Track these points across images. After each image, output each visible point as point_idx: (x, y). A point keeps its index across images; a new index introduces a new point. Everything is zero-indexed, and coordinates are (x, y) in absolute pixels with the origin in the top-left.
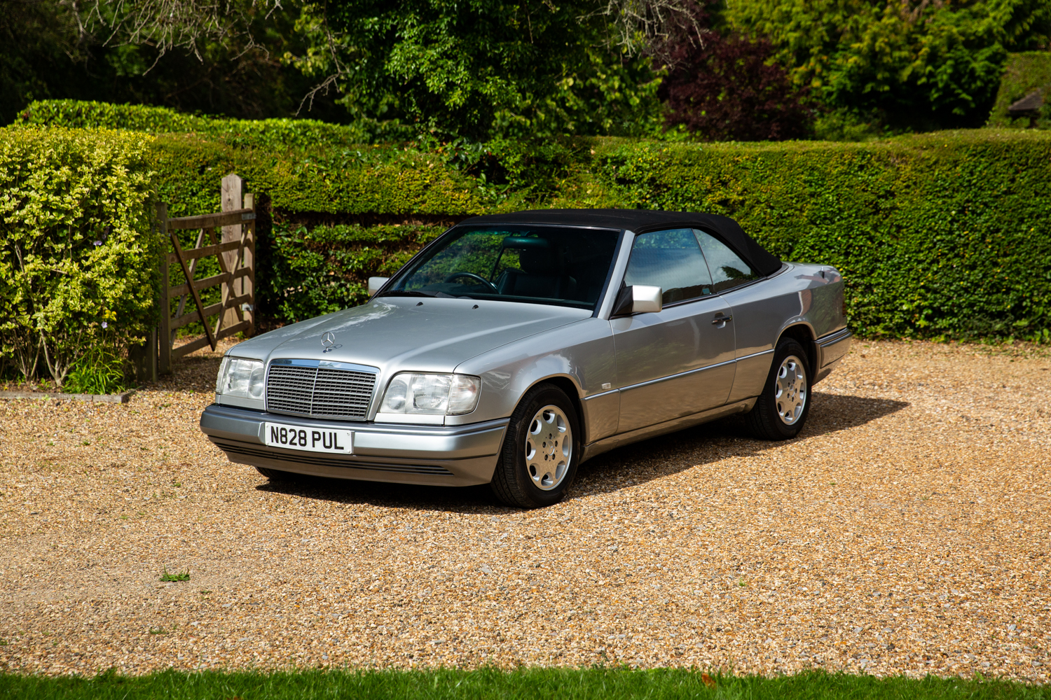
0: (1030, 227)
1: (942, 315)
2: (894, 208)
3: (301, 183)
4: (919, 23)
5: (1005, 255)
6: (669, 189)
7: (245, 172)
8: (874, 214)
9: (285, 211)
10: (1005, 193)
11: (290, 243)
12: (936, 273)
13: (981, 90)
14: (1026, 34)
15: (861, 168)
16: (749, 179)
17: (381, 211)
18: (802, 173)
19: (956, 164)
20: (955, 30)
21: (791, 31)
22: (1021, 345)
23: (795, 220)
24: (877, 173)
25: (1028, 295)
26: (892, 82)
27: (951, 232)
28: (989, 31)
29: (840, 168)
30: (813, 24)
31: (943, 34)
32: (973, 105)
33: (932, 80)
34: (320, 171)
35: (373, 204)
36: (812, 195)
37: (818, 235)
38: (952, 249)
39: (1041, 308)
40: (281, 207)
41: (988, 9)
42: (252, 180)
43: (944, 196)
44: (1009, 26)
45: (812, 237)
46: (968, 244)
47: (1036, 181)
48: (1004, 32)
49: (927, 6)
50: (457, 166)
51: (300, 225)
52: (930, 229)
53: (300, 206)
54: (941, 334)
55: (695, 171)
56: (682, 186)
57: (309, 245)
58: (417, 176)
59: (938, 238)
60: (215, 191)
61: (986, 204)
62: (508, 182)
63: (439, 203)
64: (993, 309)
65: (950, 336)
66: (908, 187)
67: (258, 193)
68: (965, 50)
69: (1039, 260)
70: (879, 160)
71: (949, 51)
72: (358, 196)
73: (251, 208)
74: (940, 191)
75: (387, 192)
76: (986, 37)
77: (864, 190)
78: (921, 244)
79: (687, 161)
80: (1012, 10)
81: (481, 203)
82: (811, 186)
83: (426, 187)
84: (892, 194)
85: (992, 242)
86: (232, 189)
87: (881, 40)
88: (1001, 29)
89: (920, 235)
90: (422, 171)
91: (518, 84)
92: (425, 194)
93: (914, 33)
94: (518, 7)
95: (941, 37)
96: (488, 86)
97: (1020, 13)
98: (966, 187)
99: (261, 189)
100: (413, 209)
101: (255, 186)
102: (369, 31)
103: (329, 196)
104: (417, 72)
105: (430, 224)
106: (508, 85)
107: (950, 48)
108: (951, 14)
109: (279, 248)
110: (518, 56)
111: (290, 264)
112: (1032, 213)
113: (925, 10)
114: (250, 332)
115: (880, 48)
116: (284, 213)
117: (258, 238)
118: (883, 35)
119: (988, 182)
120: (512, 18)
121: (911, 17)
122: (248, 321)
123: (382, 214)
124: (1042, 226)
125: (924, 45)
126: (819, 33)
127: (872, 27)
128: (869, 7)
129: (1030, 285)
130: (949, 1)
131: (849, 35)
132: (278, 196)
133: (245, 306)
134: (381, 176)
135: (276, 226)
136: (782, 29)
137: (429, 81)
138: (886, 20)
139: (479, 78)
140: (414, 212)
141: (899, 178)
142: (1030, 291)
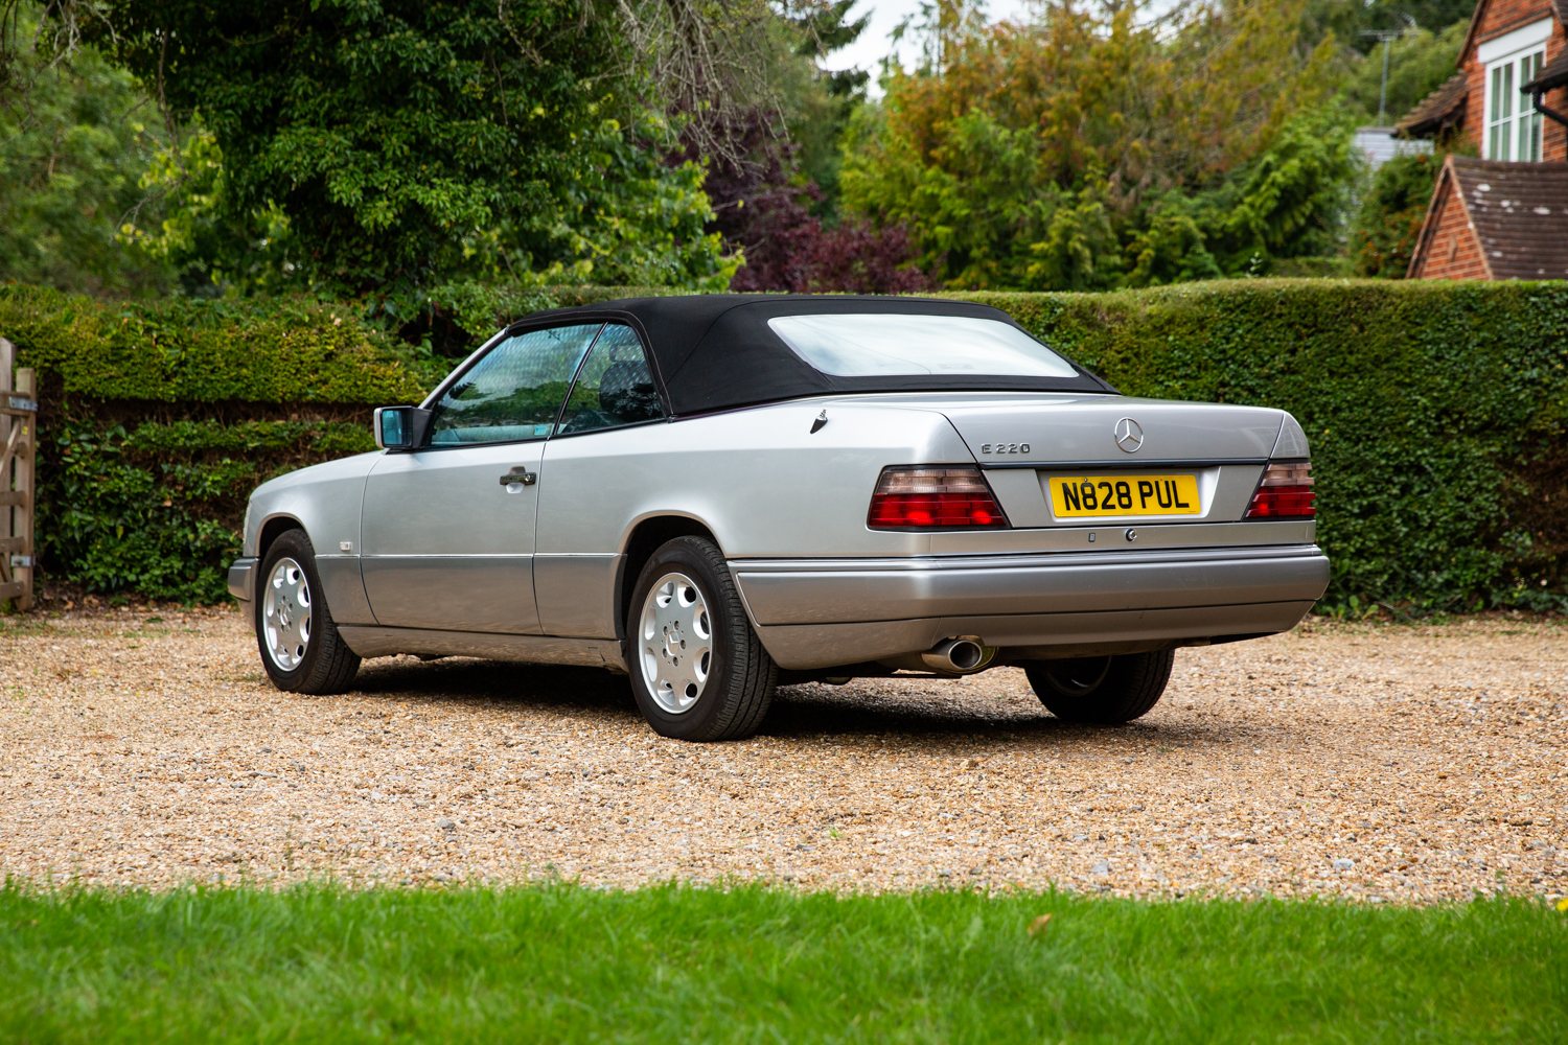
0: (1323, 428)
3: (115, 351)
4: (1137, 213)
7: (18, 333)
9: (88, 398)
10: (1282, 372)
11: (96, 452)
14: (1299, 232)
17: (253, 398)
19: (1201, 323)
20: (1191, 223)
21: (939, 223)
28: (1244, 225)
30: (974, 213)
31: (1174, 229)
34: (148, 330)
35: (240, 385)
39: (1346, 561)
40: (80, 392)
41: (1240, 192)
42: (32, 347)
43: (1186, 376)
44: (1274, 217)
47: (1331, 352)
48: (1267, 227)
49: (1147, 186)
50: (381, 324)
51: (114, 422)
53: (115, 390)
57: (129, 458)
58: (313, 339)
63: (350, 383)
66: (1125, 360)
67: (42, 368)
69: (1339, 483)
70: (1077, 315)
71: (1183, 257)
72: (212, 371)
73: (28, 390)
74: (1177, 368)
75: (264, 364)
76: (1239, 234)
80: (1278, 193)
81: (422, 384)
87: (1076, 236)
88: (1261, 222)
90: (321, 331)
91: (484, 193)
92: (326, 369)
93: (1128, 227)
94: (482, 64)
95: (1170, 234)
96: (434, 193)
97: (1289, 198)
98: (1219, 361)
99: (46, 361)
100: (307, 394)
101: (35, 357)
102: (232, 106)
103: (164, 372)
104: (314, 170)
105: (337, 420)
106: (468, 194)
107: (1186, 251)
108: (1186, 200)
109: (77, 462)
110: (481, 144)
111: (95, 489)
112: (1326, 404)
113: (1145, 193)
114: (23, 605)
115: (1075, 250)
116: (86, 402)
117: (38, 444)
118: (1080, 231)
119: (1254, 353)
120: (472, 81)
121: (1125, 203)
122: (21, 584)
123: (254, 403)
124: (1343, 426)
125: (1146, 246)
126: (983, 227)
127: (1061, 218)
128: (1057, 190)
129: (1325, 523)
130: (1181, 179)
131: (1028, 231)
132: (75, 374)
133: (15, 558)
134: (253, 339)
135: (72, 424)
136: (927, 222)
137: (332, 184)
138: (1084, 208)
139: (418, 182)
140: (309, 398)
141: (1110, 346)
142: (1327, 533)
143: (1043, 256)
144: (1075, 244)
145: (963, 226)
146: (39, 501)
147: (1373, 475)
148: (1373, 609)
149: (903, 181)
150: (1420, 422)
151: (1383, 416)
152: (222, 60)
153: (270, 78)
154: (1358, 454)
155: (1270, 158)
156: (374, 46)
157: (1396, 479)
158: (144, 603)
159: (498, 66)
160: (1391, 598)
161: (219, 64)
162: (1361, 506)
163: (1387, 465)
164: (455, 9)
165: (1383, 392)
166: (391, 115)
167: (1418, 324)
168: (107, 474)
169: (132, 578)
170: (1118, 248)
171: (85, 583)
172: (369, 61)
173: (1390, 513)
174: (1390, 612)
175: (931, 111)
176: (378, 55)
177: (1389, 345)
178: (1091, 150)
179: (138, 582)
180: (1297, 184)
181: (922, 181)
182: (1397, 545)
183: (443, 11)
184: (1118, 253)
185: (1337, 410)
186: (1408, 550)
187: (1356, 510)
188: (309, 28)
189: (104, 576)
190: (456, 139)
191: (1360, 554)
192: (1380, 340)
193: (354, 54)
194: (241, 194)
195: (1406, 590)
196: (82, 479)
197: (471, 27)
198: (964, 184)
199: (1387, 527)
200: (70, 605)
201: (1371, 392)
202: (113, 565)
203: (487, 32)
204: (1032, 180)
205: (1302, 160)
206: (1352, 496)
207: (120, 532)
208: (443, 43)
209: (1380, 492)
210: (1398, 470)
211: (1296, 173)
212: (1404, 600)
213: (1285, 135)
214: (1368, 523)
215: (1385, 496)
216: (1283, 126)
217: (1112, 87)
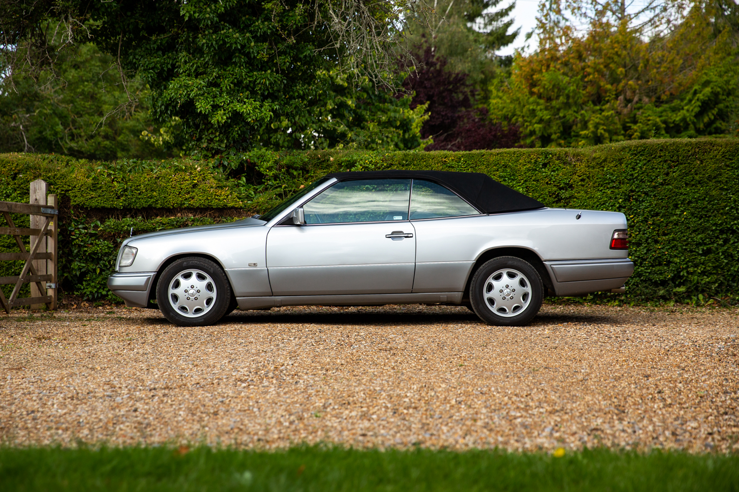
0: (683, 212)
2: (572, 197)
3: (94, 185)
4: (632, 115)
5: (665, 234)
7: (49, 178)
8: (557, 202)
9: (82, 208)
10: (662, 184)
11: (86, 233)
14: (711, 122)
15: (545, 165)
17: (159, 206)
18: (498, 170)
19: (620, 161)
20: (658, 120)
21: (536, 123)
24: (557, 169)
25: (684, 266)
28: (684, 119)
29: (528, 166)
30: (553, 117)
31: (650, 122)
34: (109, 175)
35: (152, 200)
39: (696, 277)
40: (78, 205)
41: (682, 104)
42: (55, 184)
43: (613, 187)
44: (699, 115)
46: (634, 226)
47: (687, 174)
48: (695, 120)
49: (637, 102)
50: (221, 170)
51: (95, 219)
53: (94, 204)
54: (615, 300)
57: (102, 236)
58: (187, 178)
60: (25, 193)
61: (646, 194)
62: (264, 183)
63: (205, 198)
64: (656, 278)
65: (622, 301)
66: (583, 180)
67: (60, 194)
68: (666, 134)
69: (692, 238)
70: (558, 159)
71: (655, 136)
72: (140, 194)
73: (53, 205)
74: (609, 183)
75: (164, 190)
76: (682, 124)
77: (547, 183)
79: (404, 162)
80: (700, 104)
81: (239, 198)
82: (505, 180)
83: (195, 186)
84: (571, 187)
85: (653, 224)
86: (38, 191)
87: (601, 127)
88: (692, 118)
90: (191, 173)
91: (270, 106)
92: (193, 192)
93: (628, 122)
94: (267, 44)
95: (648, 125)
96: (245, 106)
97: (705, 106)
98: (630, 180)
99: (62, 190)
100: (184, 204)
101: (57, 189)
102: (152, 69)
103: (117, 194)
104: (188, 97)
105: (199, 216)
106: (261, 106)
107: (656, 133)
108: (655, 108)
109: (77, 238)
110: (267, 82)
111: (86, 251)
112: (684, 200)
113: (636, 106)
114: (52, 306)
115: (601, 133)
116: (82, 210)
117: (58, 230)
118: (603, 125)
119: (647, 175)
120: (262, 52)
121: (625, 111)
122: (51, 296)
123: (159, 208)
124: (693, 210)
125: (636, 131)
126: (557, 124)
127: (595, 119)
128: (592, 106)
129: (685, 258)
130: (654, 99)
131: (579, 125)
132: (76, 196)
133: (48, 284)
134: (158, 178)
135: (75, 220)
136: (530, 122)
137: (197, 103)
138: (605, 114)
139: (238, 101)
140: (185, 206)
141: (575, 173)
142: (686, 264)
143: (586, 137)
144: (600, 131)
145: (549, 122)
146: (59, 257)
147: (709, 234)
148: (711, 301)
149: (520, 103)
150: (732, 208)
151: (713, 205)
152: (148, 47)
153: (170, 54)
154: (701, 224)
155: (696, 87)
156: (214, 37)
157: (720, 236)
158: (110, 305)
159: (276, 45)
160: (720, 295)
161: (147, 49)
162: (703, 250)
163: (716, 229)
164: (254, 18)
165: (714, 193)
166: (225, 70)
167: (731, 159)
168: (92, 244)
169: (104, 293)
170: (623, 132)
171: (82, 295)
172: (212, 44)
173: (718, 253)
174: (719, 302)
175: (532, 70)
176: (216, 41)
177: (715, 170)
179: (107, 295)
180: (709, 99)
181: (529, 104)
182: (722, 269)
183: (249, 19)
184: (623, 135)
185: (690, 202)
186: (728, 271)
187: (701, 252)
188: (186, 30)
189: (91, 292)
190: (255, 81)
191: (703, 273)
192: (711, 167)
193: (204, 41)
194: (158, 110)
195: (727, 291)
196: (80, 246)
197: (261, 27)
198: (548, 104)
199: (717, 260)
200: (75, 306)
201: (707, 193)
202: (95, 287)
203: (269, 28)
204: (580, 101)
205: (712, 88)
206: (698, 244)
207: (98, 271)
208: (248, 35)
209: (713, 243)
210: (722, 232)
211: (709, 94)
212: (726, 296)
213: (704, 76)
214: (707, 258)
215: (715, 245)
216: (703, 72)
217: (619, 56)
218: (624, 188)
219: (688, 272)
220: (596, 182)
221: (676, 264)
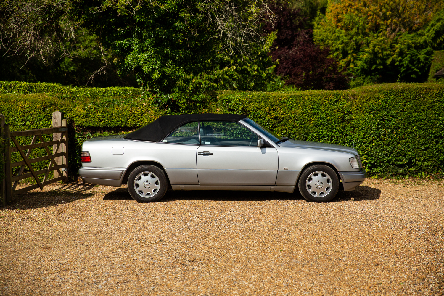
0: (413, 126)
1: (376, 167)
2: (352, 119)
3: (87, 114)
4: (395, 39)
5: (403, 139)
6: (251, 113)
7: (63, 110)
8: (343, 122)
9: (81, 127)
10: (402, 111)
11: (83, 141)
12: (372, 147)
13: (423, 67)
14: (442, 43)
15: (336, 101)
16: (286, 108)
17: (123, 126)
18: (310, 104)
19: (378, 99)
20: (410, 42)
21: (340, 44)
22: (411, 179)
23: (307, 125)
24: (343, 104)
25: (414, 157)
26: (384, 64)
27: (378, 129)
28: (425, 41)
29: (327, 102)
30: (349, 41)
31: (405, 43)
32: (420, 73)
33: (401, 64)
34: (95, 109)
35: (119, 123)
36: (315, 114)
37: (318, 132)
38: (379, 137)
39: (420, 162)
40: (79, 125)
41: (425, 32)
42: (66, 114)
43: (374, 113)
44: (434, 39)
45: (315, 133)
46: (386, 134)
47: (415, 106)
48: (432, 42)
49: (398, 32)
50: (157, 105)
51: (88, 133)
52: (368, 128)
53: (87, 124)
54: (375, 175)
55: (262, 104)
56: (256, 111)
58: (138, 110)
59: (372, 132)
60: (50, 119)
61: (393, 117)
62: (181, 111)
63: (148, 121)
64: (399, 163)
65: (379, 176)
66: (357, 109)
67: (69, 119)
68: (415, 50)
69: (418, 141)
70: (344, 98)
71: (408, 51)
72: (112, 119)
73: (65, 126)
74: (372, 111)
75: (125, 117)
76: (424, 44)
77: (338, 111)
78: (364, 135)
79: (258, 100)
80: (435, 32)
82: (314, 110)
83: (142, 114)
84: (351, 113)
85: (397, 133)
86: (57, 118)
87: (377, 47)
88: (430, 41)
89: (364, 131)
90: (140, 107)
92: (142, 118)
93: (393, 43)
94: (182, 34)
95: (404, 45)
96: (170, 69)
97: (438, 34)
98: (384, 109)
99: (70, 117)
100: (137, 125)
101: (67, 116)
102: (118, 47)
103: (100, 119)
104: (138, 64)
106: (179, 69)
107: (408, 49)
108: (408, 35)
110: (182, 56)
112: (414, 120)
113: (397, 34)
114: (65, 181)
117: (69, 139)
118: (379, 45)
119: (393, 106)
120: (179, 40)
121: (392, 37)
122: (65, 176)
123: (123, 127)
124: (419, 126)
125: (397, 48)
126: (352, 44)
127: (374, 41)
128: (373, 34)
129: (414, 152)
130: (408, 29)
131: (364, 45)
132: (78, 120)
133: (63, 169)
134: (123, 110)
135: (77, 133)
136: (336, 43)
137: (144, 68)
138: (380, 39)
139: (166, 66)
140: (138, 126)
141: (353, 106)
142: (415, 155)
143: (368, 52)
144: (376, 49)
145: (346, 44)
146: (69, 154)
147: (428, 139)
148: (429, 176)
149: (330, 32)
150: (441, 124)
151: (430, 122)
153: (128, 39)
154: (423, 133)
155: (433, 22)
157: (434, 140)
160: (434, 172)
162: (424, 147)
163: (432, 136)
164: (175, 20)
165: (431, 116)
173: (433, 149)
174: (433, 176)
178: (382, 22)
180: (440, 30)
181: (335, 32)
182: (435, 158)
183: (172, 21)
184: (390, 50)
185: (417, 121)
186: (438, 159)
187: (423, 149)
191: (424, 160)
192: (429, 101)
193: (147, 34)
195: (438, 170)
197: (179, 25)
198: (347, 33)
199: (432, 153)
200: (78, 180)
201: (427, 116)
203: (183, 26)
205: (442, 23)
208: (171, 30)
209: (430, 144)
210: (435, 137)
211: (440, 27)
212: (437, 173)
213: (437, 16)
214: (427, 152)
215: (431, 144)
216: (437, 13)
217: (388, 4)
218: (381, 113)
219: (416, 160)
220: (365, 110)
221: (409, 155)
